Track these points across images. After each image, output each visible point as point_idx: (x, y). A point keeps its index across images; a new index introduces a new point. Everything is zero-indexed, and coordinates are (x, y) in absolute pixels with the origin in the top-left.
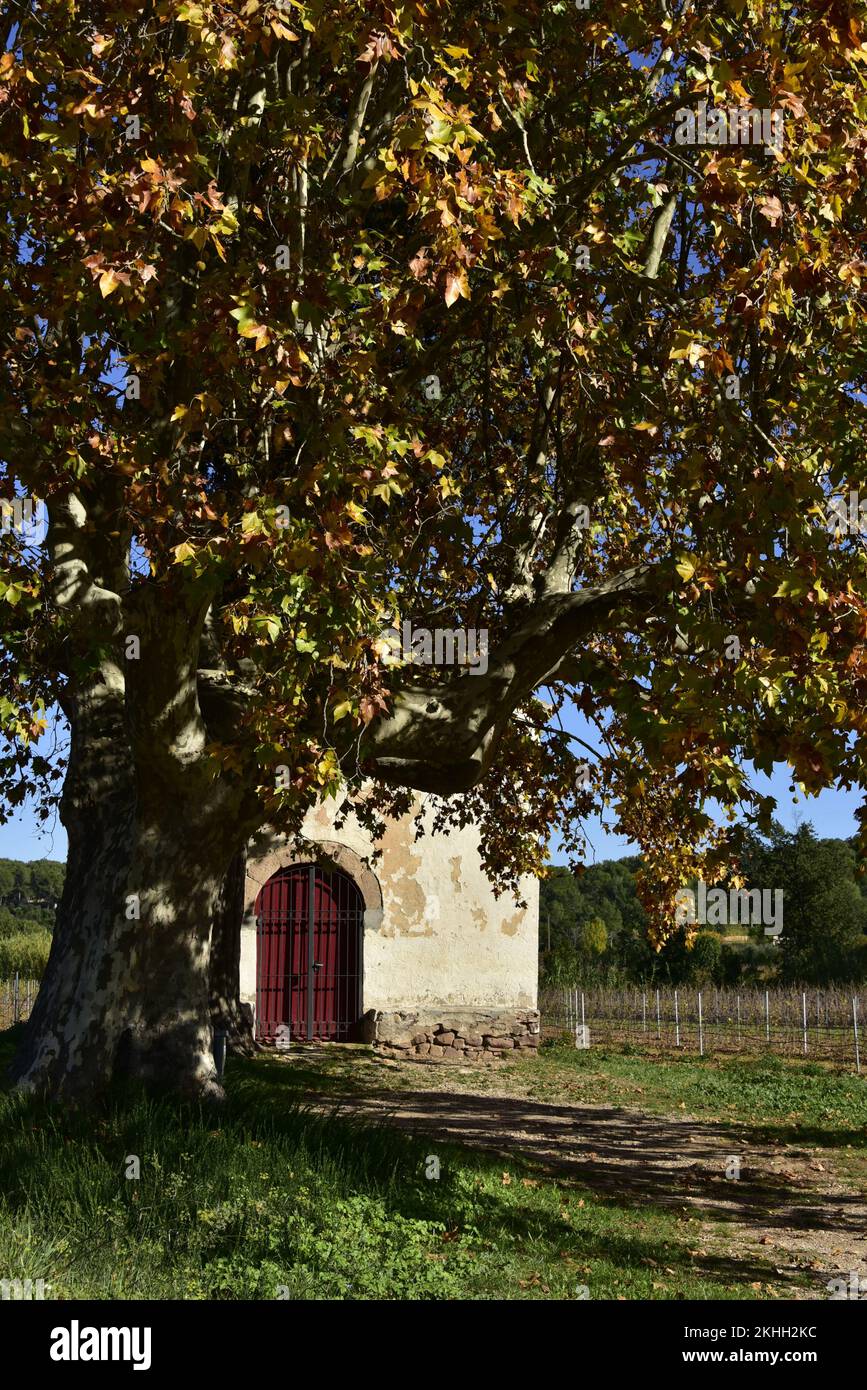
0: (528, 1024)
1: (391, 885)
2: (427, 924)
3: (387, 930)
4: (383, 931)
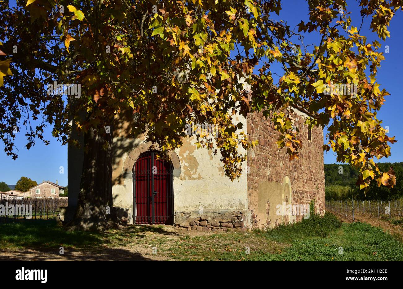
0: (238, 217)
1: (183, 158)
2: (199, 174)
3: (182, 177)
4: (181, 178)
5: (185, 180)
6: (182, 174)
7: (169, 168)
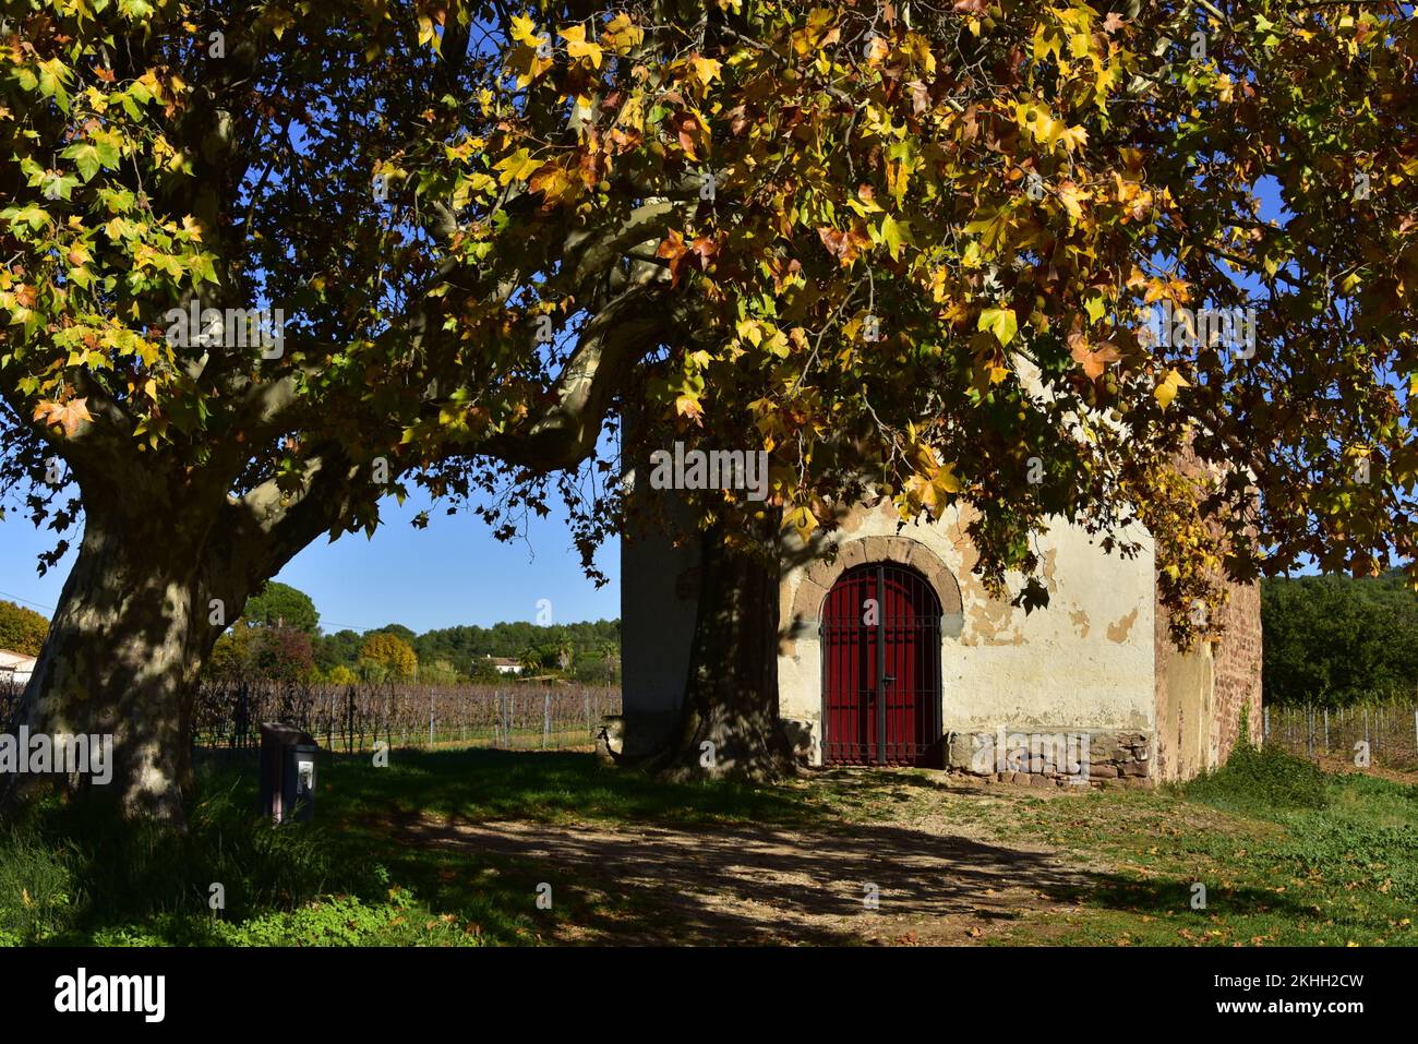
0: (1133, 749)
1: (972, 586)
2: (1016, 630)
3: (968, 637)
4: (964, 639)
5: (976, 645)
6: (968, 630)
7: (928, 612)
